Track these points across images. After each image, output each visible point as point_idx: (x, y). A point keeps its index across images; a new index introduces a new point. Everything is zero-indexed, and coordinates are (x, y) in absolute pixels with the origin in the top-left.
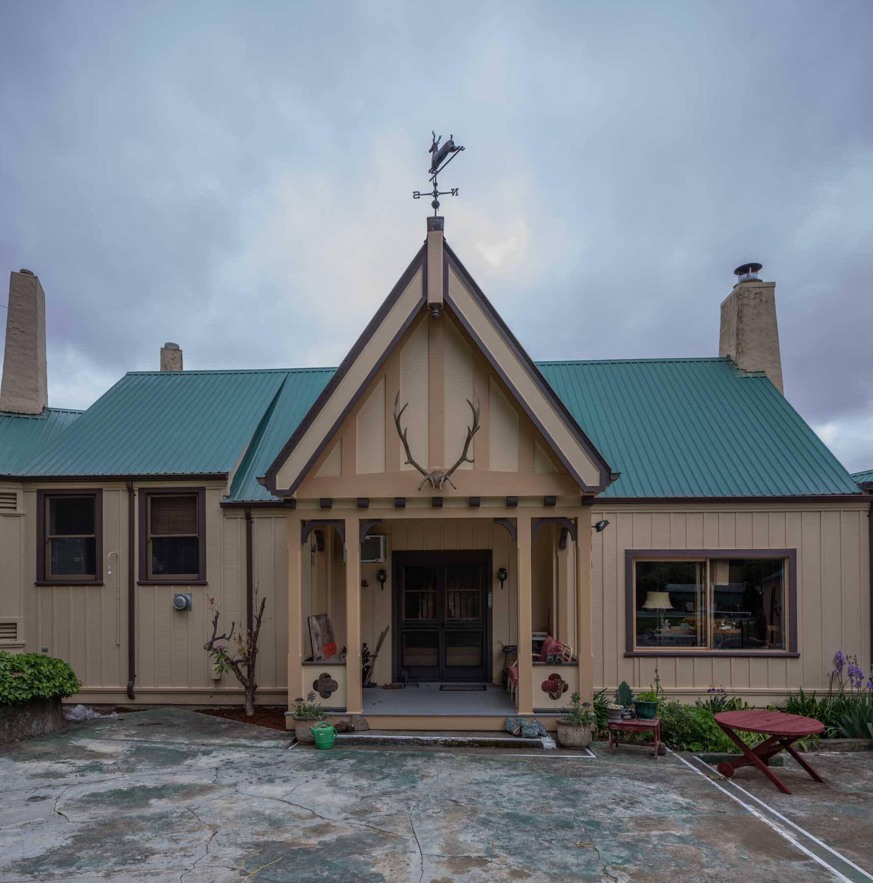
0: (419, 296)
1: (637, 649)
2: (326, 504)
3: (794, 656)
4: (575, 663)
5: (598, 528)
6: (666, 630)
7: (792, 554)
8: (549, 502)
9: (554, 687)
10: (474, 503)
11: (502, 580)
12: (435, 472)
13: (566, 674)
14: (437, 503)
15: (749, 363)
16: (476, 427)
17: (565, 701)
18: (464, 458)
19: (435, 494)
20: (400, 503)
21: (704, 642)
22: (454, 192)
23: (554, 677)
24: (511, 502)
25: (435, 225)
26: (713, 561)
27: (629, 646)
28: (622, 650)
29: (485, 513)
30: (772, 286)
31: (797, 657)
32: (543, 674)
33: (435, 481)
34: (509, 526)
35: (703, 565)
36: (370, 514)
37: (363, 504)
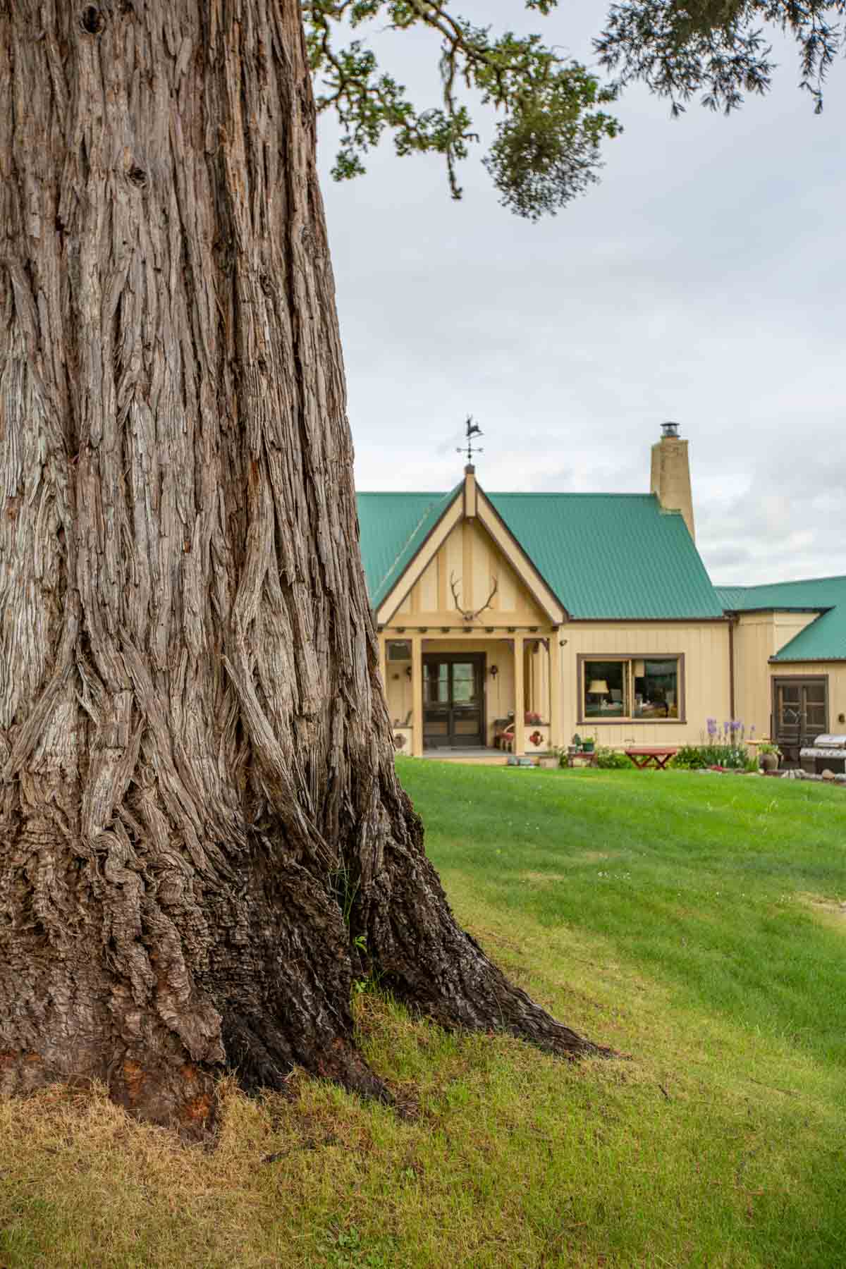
0: (461, 510)
1: (585, 720)
2: (401, 630)
3: (684, 722)
4: (548, 725)
5: (561, 644)
6: (604, 706)
7: (682, 656)
8: (533, 629)
9: (535, 739)
10: (489, 630)
11: (494, 673)
12: (468, 612)
13: (543, 731)
14: (468, 630)
15: (669, 503)
16: (495, 590)
17: (543, 747)
18: (487, 606)
19: (466, 624)
20: (445, 630)
21: (628, 715)
22: (480, 450)
23: (537, 734)
24: (511, 630)
25: (470, 470)
26: (634, 661)
27: (579, 717)
28: (575, 720)
29: (495, 635)
30: (686, 443)
31: (686, 723)
32: (531, 731)
33: (469, 617)
34: (510, 643)
35: (627, 663)
36: (428, 636)
37: (423, 630)
